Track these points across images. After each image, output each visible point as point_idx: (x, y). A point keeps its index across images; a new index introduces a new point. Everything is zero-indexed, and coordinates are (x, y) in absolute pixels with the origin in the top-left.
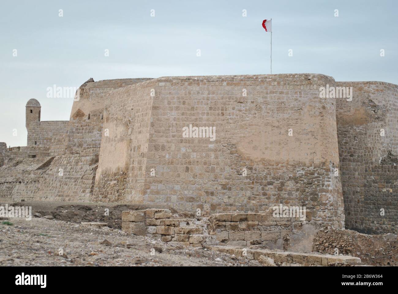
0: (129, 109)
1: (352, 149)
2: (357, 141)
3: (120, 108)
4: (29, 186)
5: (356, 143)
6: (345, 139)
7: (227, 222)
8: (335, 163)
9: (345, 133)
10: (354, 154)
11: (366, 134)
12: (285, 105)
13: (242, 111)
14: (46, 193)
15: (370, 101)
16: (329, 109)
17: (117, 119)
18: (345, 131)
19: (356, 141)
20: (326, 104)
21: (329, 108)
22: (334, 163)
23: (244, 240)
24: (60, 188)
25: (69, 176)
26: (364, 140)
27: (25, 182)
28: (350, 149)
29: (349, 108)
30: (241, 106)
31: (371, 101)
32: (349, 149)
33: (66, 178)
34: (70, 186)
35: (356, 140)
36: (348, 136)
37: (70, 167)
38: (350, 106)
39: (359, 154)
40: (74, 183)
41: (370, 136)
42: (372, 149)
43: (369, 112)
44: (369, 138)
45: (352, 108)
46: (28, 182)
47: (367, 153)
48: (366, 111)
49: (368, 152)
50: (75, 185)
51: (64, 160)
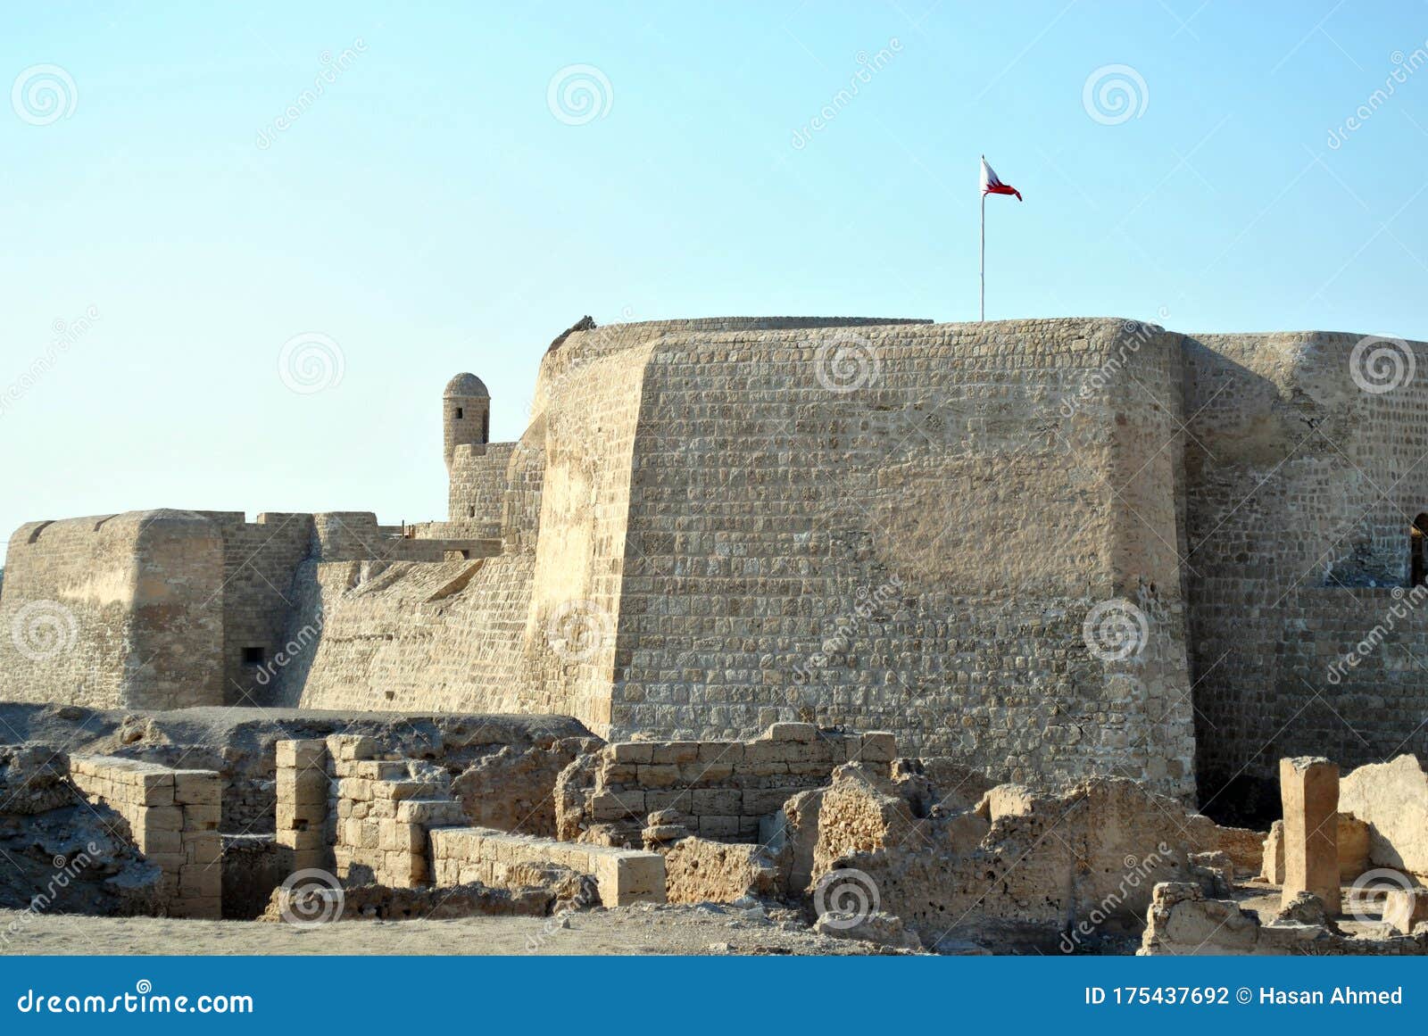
0: (595, 427)
1: (1244, 536)
2: (1259, 516)
3: (576, 424)
4: (408, 648)
5: (1256, 519)
6: (1224, 508)
7: (639, 767)
8: (1160, 585)
9: (1224, 489)
10: (1250, 554)
11: (1283, 493)
12: (1009, 413)
13: (888, 433)
14: (443, 670)
15: (1297, 393)
16: (1140, 424)
17: (571, 457)
18: (1224, 485)
19: (1254, 516)
20: (1130, 409)
21: (1139, 421)
22: (1157, 584)
23: (691, 813)
24: (476, 658)
25: (501, 621)
26: (1277, 513)
27: (401, 638)
28: (1238, 537)
29: (1233, 415)
30: (885, 418)
31: (1300, 392)
32: (1236, 539)
33: (493, 627)
34: (500, 649)
35: (1256, 511)
36: (1231, 498)
37: (506, 592)
38: (1238, 409)
39: (1264, 554)
40: (509, 643)
41: (1295, 498)
42: (1301, 538)
43: (1294, 427)
44: (1293, 505)
45: (1243, 416)
46: (406, 638)
47: (1286, 551)
48: (1284, 423)
49: (1290, 549)
50: (514, 647)
51: (494, 570)
